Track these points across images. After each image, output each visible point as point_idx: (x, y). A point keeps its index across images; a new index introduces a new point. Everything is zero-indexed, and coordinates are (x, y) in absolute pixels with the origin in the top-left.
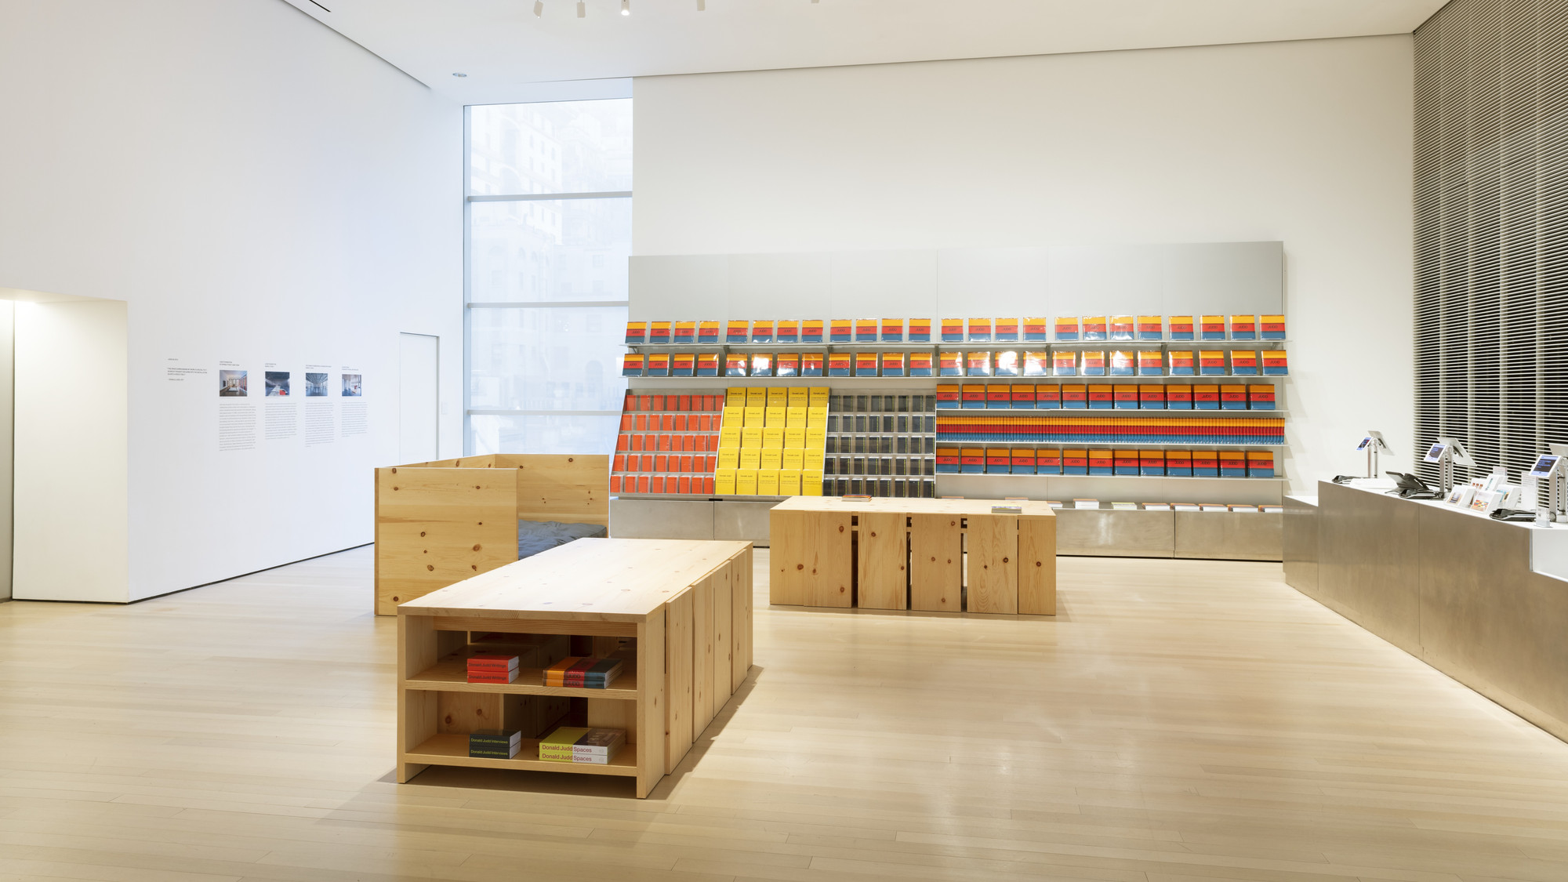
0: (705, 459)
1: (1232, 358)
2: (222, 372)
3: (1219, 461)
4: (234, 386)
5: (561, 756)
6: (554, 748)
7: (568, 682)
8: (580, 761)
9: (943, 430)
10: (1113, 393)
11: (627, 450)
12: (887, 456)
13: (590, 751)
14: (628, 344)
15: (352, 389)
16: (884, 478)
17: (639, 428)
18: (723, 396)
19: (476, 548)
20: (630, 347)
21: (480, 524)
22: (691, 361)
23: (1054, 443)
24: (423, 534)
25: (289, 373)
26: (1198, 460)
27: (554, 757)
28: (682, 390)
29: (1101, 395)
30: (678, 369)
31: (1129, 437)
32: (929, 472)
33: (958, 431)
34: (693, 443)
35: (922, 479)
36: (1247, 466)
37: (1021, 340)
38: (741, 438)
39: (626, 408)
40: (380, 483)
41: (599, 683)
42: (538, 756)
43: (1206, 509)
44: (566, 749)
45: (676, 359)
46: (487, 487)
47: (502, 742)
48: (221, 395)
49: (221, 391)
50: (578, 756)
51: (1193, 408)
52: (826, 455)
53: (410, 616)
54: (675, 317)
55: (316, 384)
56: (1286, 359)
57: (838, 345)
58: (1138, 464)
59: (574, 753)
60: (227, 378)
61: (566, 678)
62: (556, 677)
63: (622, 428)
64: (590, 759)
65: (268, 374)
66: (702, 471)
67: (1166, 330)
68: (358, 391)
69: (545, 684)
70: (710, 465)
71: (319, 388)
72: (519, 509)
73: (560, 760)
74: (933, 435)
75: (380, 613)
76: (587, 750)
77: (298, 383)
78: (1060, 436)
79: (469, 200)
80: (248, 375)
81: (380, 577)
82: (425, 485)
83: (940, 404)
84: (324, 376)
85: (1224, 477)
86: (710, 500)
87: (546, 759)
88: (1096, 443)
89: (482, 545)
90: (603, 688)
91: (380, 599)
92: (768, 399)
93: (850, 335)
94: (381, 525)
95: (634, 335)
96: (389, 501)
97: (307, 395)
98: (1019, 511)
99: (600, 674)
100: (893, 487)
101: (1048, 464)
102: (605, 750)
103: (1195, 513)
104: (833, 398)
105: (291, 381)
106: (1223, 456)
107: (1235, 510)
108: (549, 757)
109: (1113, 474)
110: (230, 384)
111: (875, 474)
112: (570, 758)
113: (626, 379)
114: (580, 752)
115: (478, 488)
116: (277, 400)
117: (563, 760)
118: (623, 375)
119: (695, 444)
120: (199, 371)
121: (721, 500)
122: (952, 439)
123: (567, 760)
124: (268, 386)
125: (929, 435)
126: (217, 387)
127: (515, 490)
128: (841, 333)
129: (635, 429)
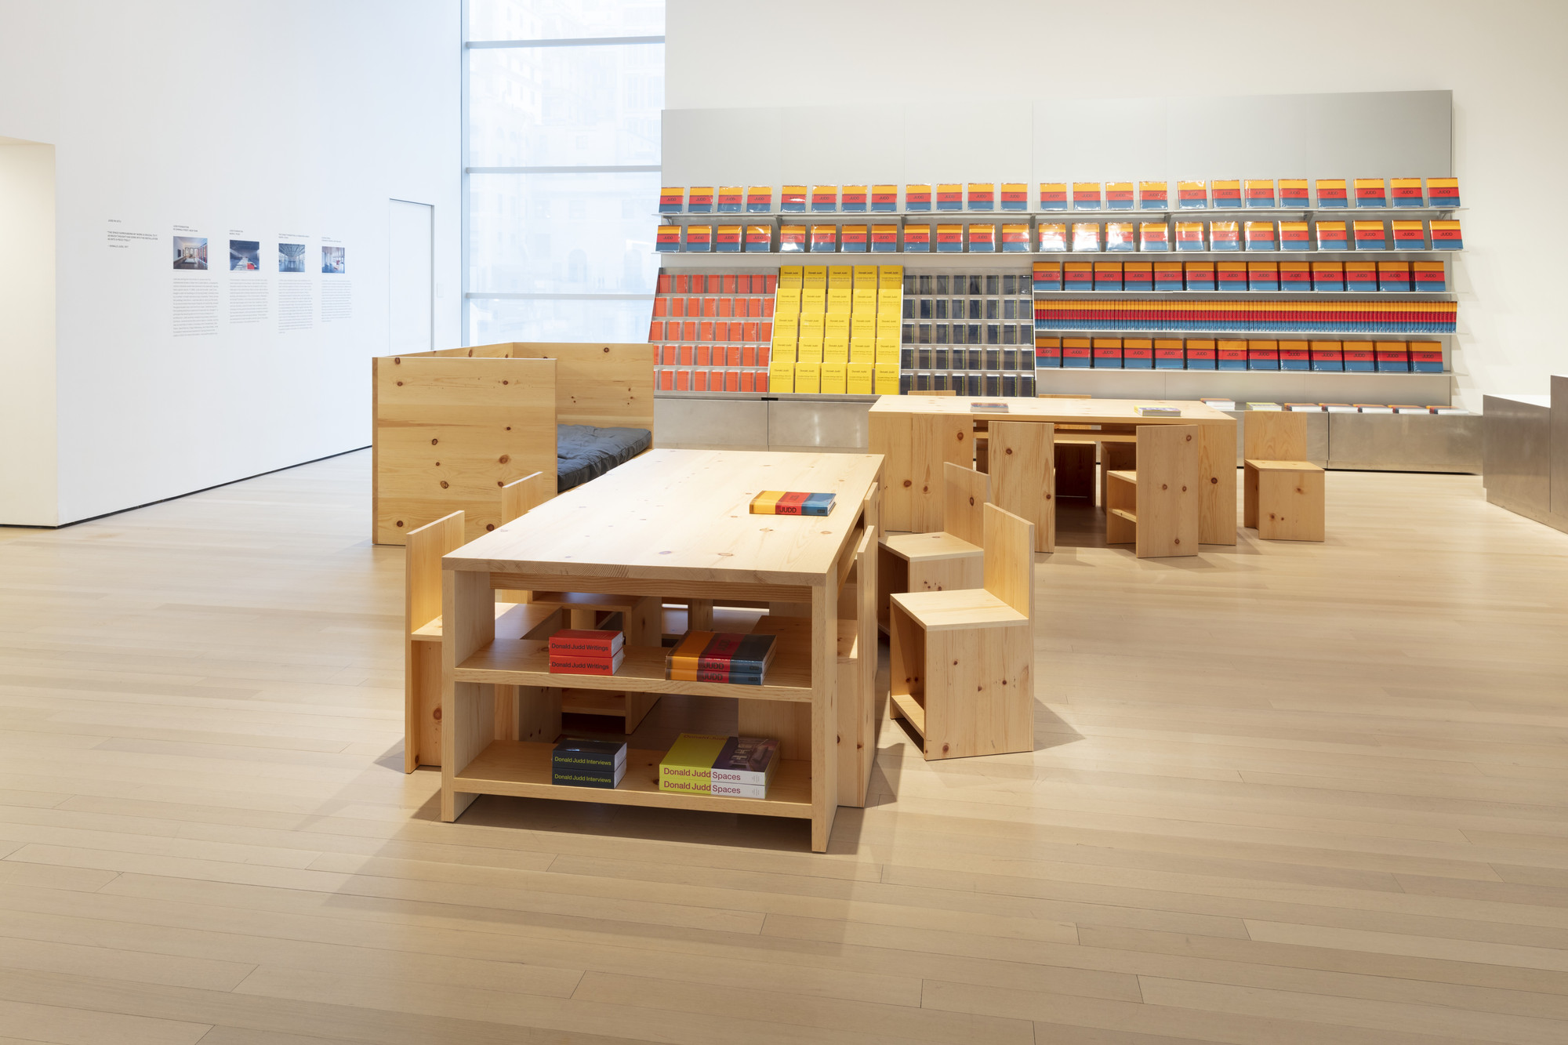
0: (756, 351)
1: (1394, 228)
2: (176, 240)
3: (1375, 354)
4: (191, 256)
5: (692, 785)
6: (682, 773)
7: (704, 674)
8: (722, 793)
9: (1042, 316)
10: (1247, 272)
11: (661, 339)
12: (976, 347)
13: (739, 778)
14: (663, 214)
15: (334, 265)
16: (973, 373)
17: (675, 314)
18: (776, 276)
19: (503, 460)
20: (665, 217)
21: (509, 429)
22: (737, 235)
23: (1176, 331)
24: (435, 442)
25: (258, 243)
26: (1350, 352)
27: (682, 786)
28: (726, 268)
29: (1232, 274)
30: (721, 243)
31: (1267, 325)
32: (1028, 366)
33: (1059, 317)
34: (741, 332)
35: (1019, 374)
36: (1409, 359)
37: (1136, 208)
38: (799, 325)
39: (659, 290)
40: (380, 376)
41: (753, 676)
42: (656, 782)
43: (1365, 410)
44: (701, 775)
45: (720, 232)
46: (518, 382)
47: (603, 763)
48: (175, 268)
49: (175, 263)
50: (719, 785)
51: (1345, 289)
52: (903, 346)
53: (459, 571)
54: (718, 181)
55: (290, 257)
56: (1459, 230)
57: (914, 215)
58: (1278, 357)
59: (712, 781)
60: (183, 246)
61: (701, 667)
62: (687, 666)
63: (655, 314)
64: (738, 791)
65: (233, 244)
66: (753, 365)
67: (1313, 196)
68: (341, 267)
69: (668, 677)
70: (762, 358)
71: (294, 262)
72: (558, 411)
73: (691, 790)
74: (1030, 322)
75: (380, 541)
76: (734, 777)
77: (269, 255)
78: (1184, 324)
79: (468, 46)
80: (208, 244)
81: (380, 496)
82: (437, 380)
83: (1038, 285)
84: (300, 248)
85: (1383, 372)
86: (763, 399)
87: (669, 789)
88: (1227, 331)
89: (511, 456)
90: (760, 684)
91: (379, 524)
92: (830, 279)
93: (930, 203)
94: (381, 430)
95: (669, 203)
96: (392, 399)
97: (281, 271)
98: (1178, 413)
99: (753, 663)
100: (984, 385)
101: (1169, 357)
102: (761, 777)
103: (1353, 415)
104: (907, 278)
105: (261, 252)
106: (1380, 347)
107: (1401, 411)
108: (675, 785)
109: (1248, 368)
110: (187, 253)
111: (961, 368)
112: (707, 788)
113: (659, 255)
114: (722, 780)
115: (506, 383)
116: (244, 275)
117: (696, 791)
118: (657, 250)
119: (744, 333)
120: (147, 237)
121: (776, 399)
122: (1052, 327)
123: (701, 791)
124: (233, 257)
125: (1025, 322)
126: (170, 258)
127: (554, 386)
128: (918, 200)
129: (671, 315)
